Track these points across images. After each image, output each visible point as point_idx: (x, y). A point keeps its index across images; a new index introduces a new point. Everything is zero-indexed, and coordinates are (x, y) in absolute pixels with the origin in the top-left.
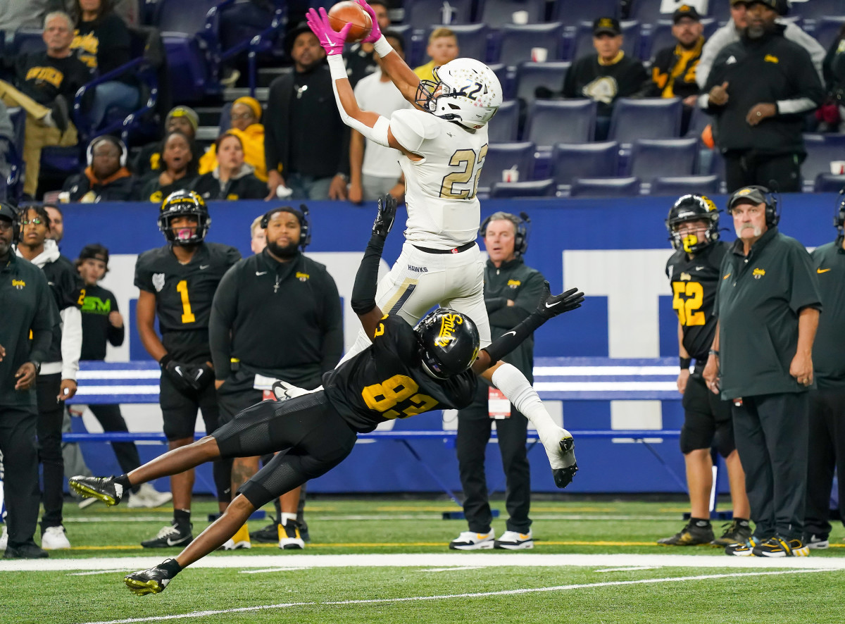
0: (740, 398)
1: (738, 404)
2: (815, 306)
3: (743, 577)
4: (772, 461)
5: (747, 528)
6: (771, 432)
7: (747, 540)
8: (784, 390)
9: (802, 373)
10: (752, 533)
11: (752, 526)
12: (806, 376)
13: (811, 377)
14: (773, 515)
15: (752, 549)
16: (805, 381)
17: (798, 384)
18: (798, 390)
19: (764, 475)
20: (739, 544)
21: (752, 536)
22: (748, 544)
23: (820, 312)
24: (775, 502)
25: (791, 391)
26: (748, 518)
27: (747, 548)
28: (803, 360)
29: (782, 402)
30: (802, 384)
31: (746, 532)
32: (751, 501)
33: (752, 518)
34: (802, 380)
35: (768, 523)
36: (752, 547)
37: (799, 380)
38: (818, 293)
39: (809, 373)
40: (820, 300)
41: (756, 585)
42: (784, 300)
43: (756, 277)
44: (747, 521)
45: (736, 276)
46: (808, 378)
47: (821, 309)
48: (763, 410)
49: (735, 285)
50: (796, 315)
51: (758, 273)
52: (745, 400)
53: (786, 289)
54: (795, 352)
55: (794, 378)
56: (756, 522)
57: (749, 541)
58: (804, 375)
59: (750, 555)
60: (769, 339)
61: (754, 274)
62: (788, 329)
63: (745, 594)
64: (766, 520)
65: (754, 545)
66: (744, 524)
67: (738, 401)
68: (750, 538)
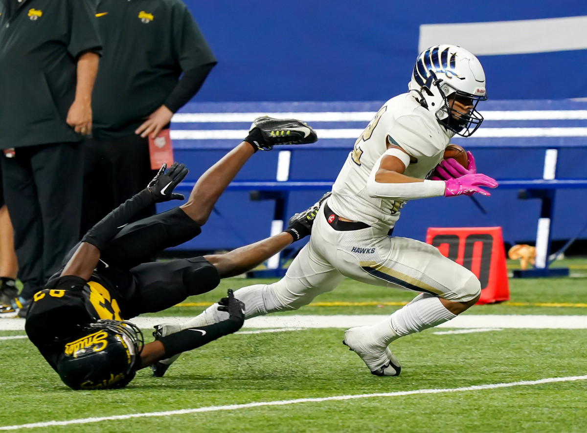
0: (13, 149)
1: (9, 155)
2: (95, 50)
3: (7, 341)
4: (44, 215)
5: (14, 288)
6: (44, 184)
7: (12, 301)
8: (61, 140)
9: (81, 121)
10: (19, 293)
11: (19, 285)
12: (84, 125)
13: (90, 126)
14: (42, 274)
15: (18, 310)
16: (83, 130)
17: (75, 133)
18: (75, 139)
19: (34, 229)
20: (5, 306)
21: (18, 296)
22: (14, 305)
23: (100, 56)
24: (45, 259)
25: (67, 140)
26: (14, 276)
27: (13, 310)
28: (82, 108)
29: (57, 153)
30: (80, 133)
31: (12, 292)
32: (20, 259)
33: (20, 276)
34: (81, 129)
35: (35, 282)
36: (18, 307)
37: (77, 129)
38: (99, 37)
39: (88, 122)
40: (100, 43)
41: (21, 349)
42: (62, 44)
43: (31, 18)
44: (14, 280)
45: (9, 16)
46: (87, 127)
47: (101, 52)
48: (36, 161)
49: (8, 26)
50: (75, 60)
51: (34, 14)
52: (17, 150)
53: (64, 31)
54: (72, 99)
55: (71, 128)
56: (23, 282)
57: (15, 301)
58: (82, 124)
59: (16, 317)
60: (45, 84)
61: (29, 15)
62: (65, 76)
63: (9, 359)
64: (34, 279)
65: (21, 307)
66: (10, 283)
67: (10, 152)
68: (16, 299)
